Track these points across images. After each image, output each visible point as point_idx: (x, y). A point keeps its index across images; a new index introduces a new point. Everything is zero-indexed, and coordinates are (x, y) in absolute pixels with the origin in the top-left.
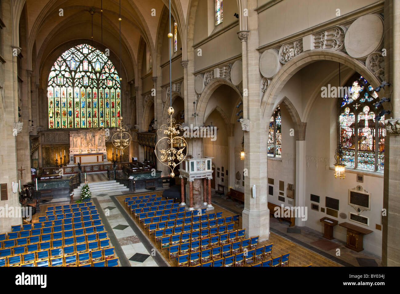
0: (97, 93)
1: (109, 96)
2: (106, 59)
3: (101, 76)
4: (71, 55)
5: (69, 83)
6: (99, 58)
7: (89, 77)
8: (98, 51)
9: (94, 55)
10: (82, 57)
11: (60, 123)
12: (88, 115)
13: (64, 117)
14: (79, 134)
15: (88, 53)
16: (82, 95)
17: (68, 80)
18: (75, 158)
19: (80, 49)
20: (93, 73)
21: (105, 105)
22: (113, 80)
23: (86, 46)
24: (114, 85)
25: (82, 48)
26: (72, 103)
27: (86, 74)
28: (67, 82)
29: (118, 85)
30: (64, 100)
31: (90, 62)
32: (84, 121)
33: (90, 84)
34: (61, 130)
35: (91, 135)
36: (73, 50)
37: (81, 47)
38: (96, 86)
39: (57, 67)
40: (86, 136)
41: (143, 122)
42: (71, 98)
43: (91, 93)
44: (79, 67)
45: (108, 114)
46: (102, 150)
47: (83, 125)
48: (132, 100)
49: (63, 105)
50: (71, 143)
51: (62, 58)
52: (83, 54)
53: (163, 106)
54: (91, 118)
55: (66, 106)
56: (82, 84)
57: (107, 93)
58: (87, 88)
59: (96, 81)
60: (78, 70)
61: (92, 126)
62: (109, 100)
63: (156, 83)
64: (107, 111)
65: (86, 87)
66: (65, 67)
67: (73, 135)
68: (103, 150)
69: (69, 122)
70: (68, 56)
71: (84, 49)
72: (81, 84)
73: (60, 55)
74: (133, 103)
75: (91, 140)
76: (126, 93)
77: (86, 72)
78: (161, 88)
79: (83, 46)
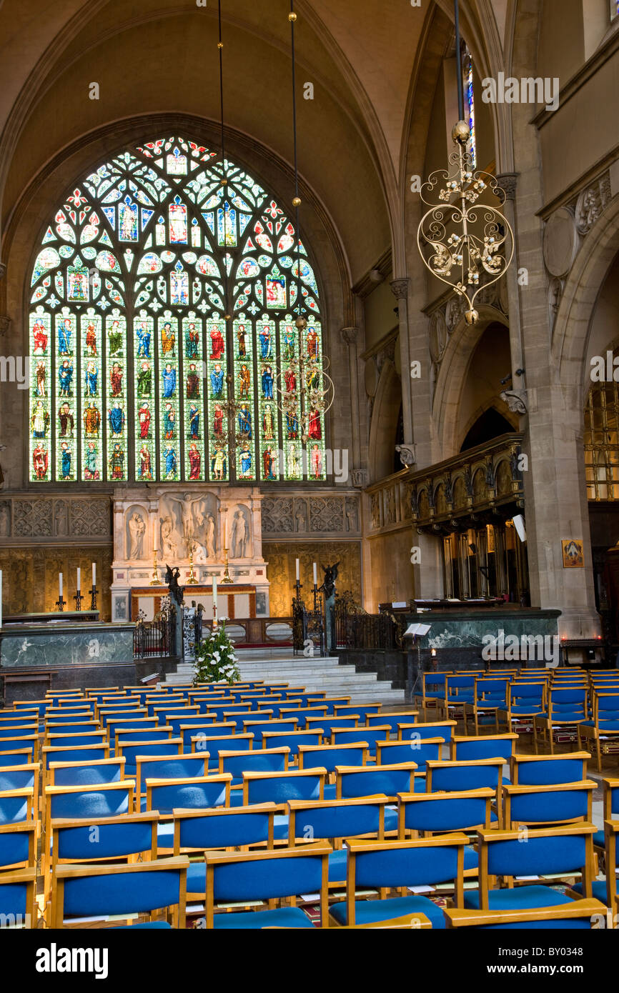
0: (224, 335)
1: (272, 348)
2: (260, 195)
3: (239, 268)
4: (118, 182)
5: (114, 294)
6: (231, 192)
7: (190, 269)
8: (227, 164)
9: (212, 181)
10: (164, 188)
11: (74, 457)
12: (187, 429)
13: (90, 435)
14: (153, 503)
15: (186, 173)
16: (165, 342)
17: (108, 284)
18: (133, 602)
19: (157, 157)
20: (207, 252)
21: (260, 388)
22: (289, 285)
23: (179, 145)
24: (292, 303)
25: (164, 155)
26: (125, 376)
27: (179, 257)
28: (104, 292)
29: (310, 301)
30: (91, 365)
31: (194, 211)
32: (173, 451)
33: (195, 299)
34: (79, 486)
35: (203, 511)
36: (127, 161)
37: (157, 150)
38: (220, 306)
39: (65, 231)
40: (181, 509)
41: (432, 429)
42: (120, 355)
43: (201, 335)
44: (151, 228)
45: (269, 423)
46: (248, 572)
47: (167, 470)
48: (375, 356)
49: (89, 384)
50: (120, 540)
51: (85, 193)
52: (170, 178)
53: (552, 300)
54: (200, 438)
55: (100, 390)
56: (164, 297)
57: (264, 335)
58: (185, 314)
59: (221, 288)
60: (148, 244)
61: (202, 474)
62: (274, 366)
63: (513, 201)
64: (268, 411)
65: (180, 311)
66: (97, 229)
67: (126, 505)
68: (253, 571)
69: (109, 455)
70: (107, 184)
71: (169, 157)
72: (160, 301)
73: (78, 181)
74: (380, 370)
75: (202, 530)
76: (346, 336)
77: (179, 249)
78: (537, 220)
79: (168, 146)
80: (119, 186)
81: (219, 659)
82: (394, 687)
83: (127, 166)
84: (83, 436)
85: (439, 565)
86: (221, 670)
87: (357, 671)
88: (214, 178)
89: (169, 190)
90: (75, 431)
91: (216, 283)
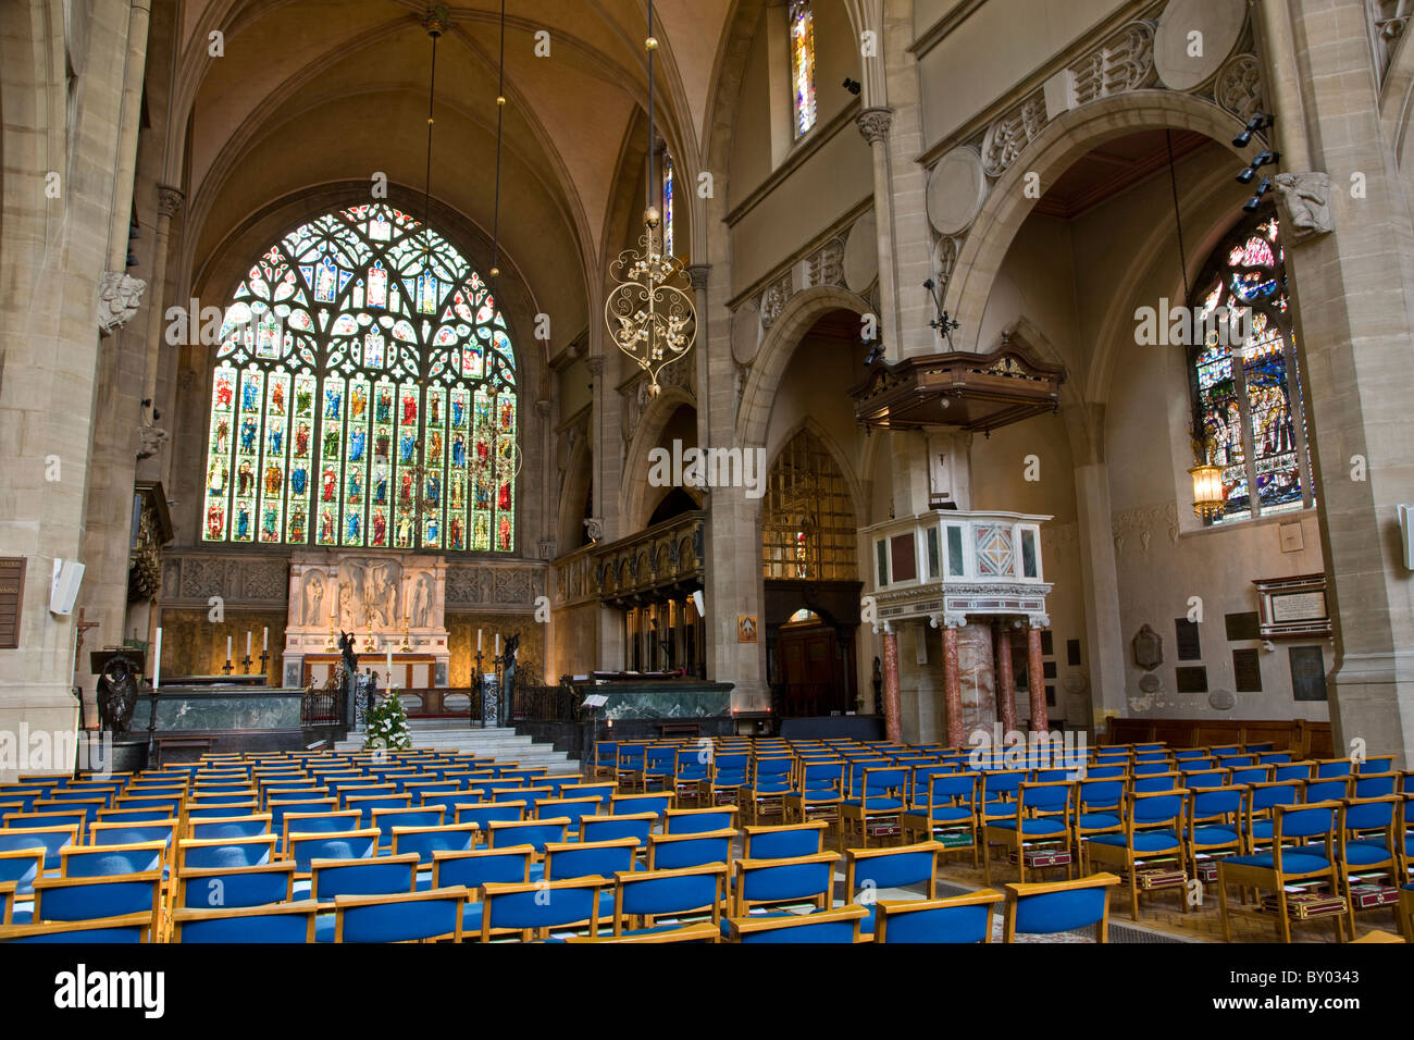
0: (417, 401)
1: (465, 417)
2: (463, 266)
3: (437, 336)
4: (318, 243)
5: (306, 354)
6: (433, 261)
7: (387, 334)
8: (430, 233)
9: (415, 249)
10: (365, 252)
11: (252, 518)
12: (373, 494)
13: (270, 495)
14: (332, 568)
15: (389, 239)
16: (355, 404)
17: (300, 342)
18: (306, 669)
19: (360, 222)
20: (405, 318)
21: (451, 456)
22: (486, 355)
23: (384, 212)
24: (488, 374)
25: (368, 220)
26: (311, 436)
27: (376, 321)
28: (296, 350)
29: (506, 373)
30: (277, 423)
31: (395, 277)
32: (357, 516)
33: (390, 363)
34: (255, 547)
35: (385, 577)
36: (330, 223)
37: (361, 215)
38: (415, 371)
39: (259, 287)
40: (362, 575)
41: (621, 504)
42: (308, 415)
43: (393, 399)
44: (349, 290)
45: (458, 491)
46: (429, 641)
47: (350, 534)
48: (568, 431)
49: (273, 442)
50: (296, 605)
51: (283, 251)
52: (372, 243)
53: (737, 386)
54: (386, 504)
55: (284, 450)
56: (357, 360)
57: (458, 403)
58: (378, 378)
59: (417, 354)
60: (345, 305)
61: (387, 541)
62: (466, 434)
63: (705, 290)
64: (458, 480)
65: (373, 374)
66: (293, 288)
67: (304, 569)
68: (433, 641)
69: (289, 517)
70: (307, 244)
71: (373, 223)
72: (353, 363)
73: (277, 239)
74: (572, 443)
75: (384, 597)
76: (540, 410)
77: (376, 312)
78: (726, 310)
79: (372, 212)
80: (319, 247)
81: (390, 726)
82: (570, 757)
83: (329, 228)
84: (263, 496)
85: (621, 640)
86: (392, 738)
87: (534, 741)
88: (417, 246)
89: (370, 254)
90: (254, 491)
91: (412, 349)
